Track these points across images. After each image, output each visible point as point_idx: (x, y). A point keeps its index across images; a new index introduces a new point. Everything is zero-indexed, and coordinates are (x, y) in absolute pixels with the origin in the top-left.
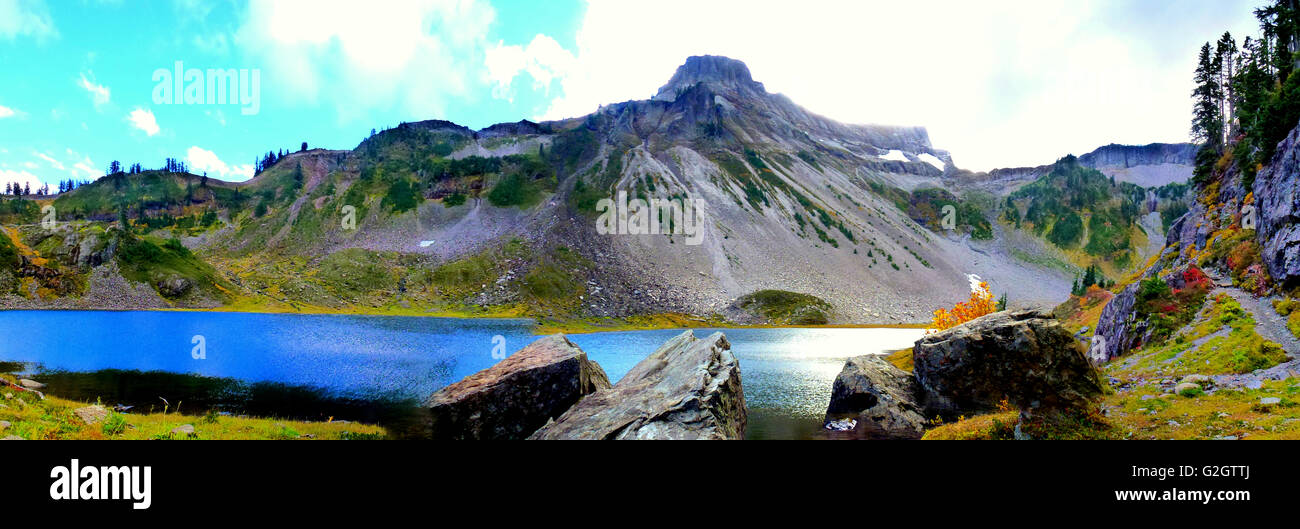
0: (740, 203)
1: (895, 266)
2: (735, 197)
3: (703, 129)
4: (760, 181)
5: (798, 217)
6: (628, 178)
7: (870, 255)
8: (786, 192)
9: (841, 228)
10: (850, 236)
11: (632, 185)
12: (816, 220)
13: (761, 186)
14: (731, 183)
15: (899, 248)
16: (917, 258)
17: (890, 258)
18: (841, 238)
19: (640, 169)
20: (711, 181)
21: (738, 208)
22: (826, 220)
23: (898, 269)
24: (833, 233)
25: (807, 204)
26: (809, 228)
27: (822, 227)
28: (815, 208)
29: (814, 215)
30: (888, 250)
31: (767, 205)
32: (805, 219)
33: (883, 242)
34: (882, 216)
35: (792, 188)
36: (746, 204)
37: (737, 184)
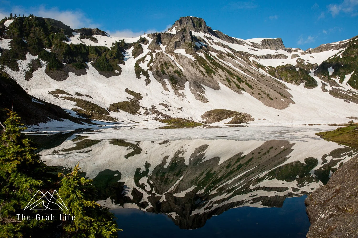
0: (204, 74)
1: (270, 98)
2: (201, 72)
3: (187, 45)
4: (211, 65)
5: (228, 80)
6: (157, 64)
7: (259, 94)
8: (222, 70)
9: (247, 84)
10: (250, 87)
11: (158, 66)
12: (235, 80)
13: (212, 67)
14: (200, 67)
15: (272, 91)
16: (281, 94)
17: (268, 95)
18: (246, 87)
19: (162, 60)
20: (191, 65)
21: (203, 76)
22: (240, 80)
23: (272, 100)
24: (242, 85)
25: (231, 74)
26: (232, 83)
27: (238, 83)
28: (235, 75)
29: (234, 78)
30: (267, 92)
31: (215, 75)
32: (231, 80)
33: (265, 88)
34: (263, 78)
35: (224, 68)
36: (206, 74)
37: (202, 66)
